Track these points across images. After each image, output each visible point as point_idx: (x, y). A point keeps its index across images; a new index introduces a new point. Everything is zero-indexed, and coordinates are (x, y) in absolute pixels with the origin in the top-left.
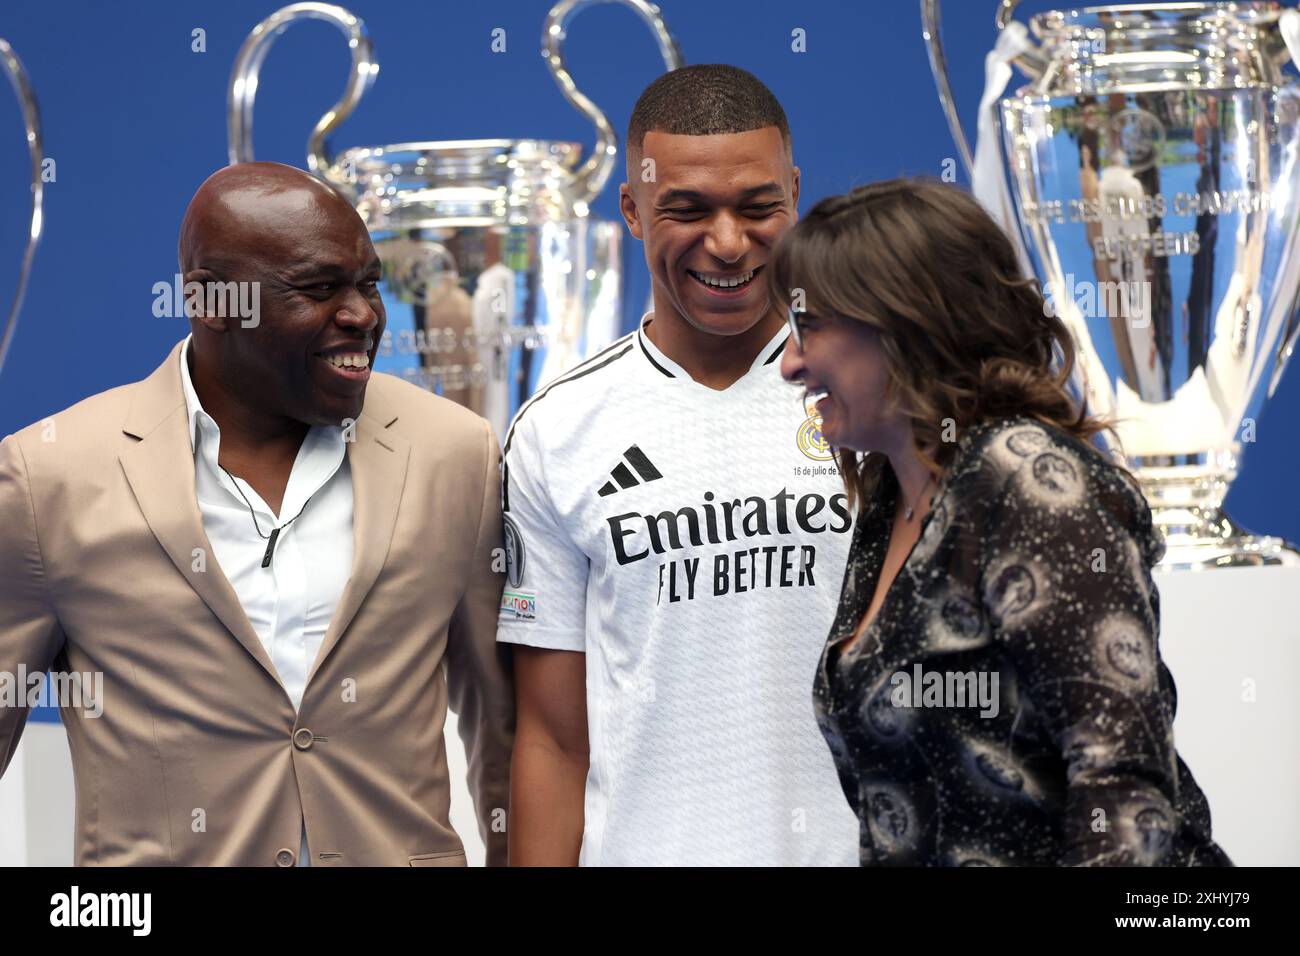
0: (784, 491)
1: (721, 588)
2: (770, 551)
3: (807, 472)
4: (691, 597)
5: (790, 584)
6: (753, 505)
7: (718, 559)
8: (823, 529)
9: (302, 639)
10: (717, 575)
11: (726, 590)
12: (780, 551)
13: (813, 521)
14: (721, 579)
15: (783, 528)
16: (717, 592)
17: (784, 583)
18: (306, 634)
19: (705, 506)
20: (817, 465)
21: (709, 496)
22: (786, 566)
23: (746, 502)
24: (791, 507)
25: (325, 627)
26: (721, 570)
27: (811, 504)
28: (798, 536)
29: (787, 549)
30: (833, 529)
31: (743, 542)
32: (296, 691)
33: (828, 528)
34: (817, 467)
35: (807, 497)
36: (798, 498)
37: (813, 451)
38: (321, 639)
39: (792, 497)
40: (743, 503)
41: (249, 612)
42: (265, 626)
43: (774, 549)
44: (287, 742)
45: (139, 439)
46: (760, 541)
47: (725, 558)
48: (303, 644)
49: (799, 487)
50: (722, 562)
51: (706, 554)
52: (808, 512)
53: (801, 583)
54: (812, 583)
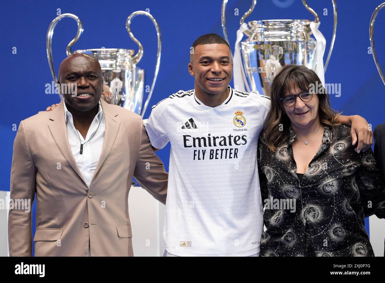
0: (230, 135)
1: (212, 157)
2: (227, 150)
3: (236, 130)
4: (203, 159)
5: (232, 158)
6: (223, 138)
7: (211, 150)
8: (240, 144)
9: (90, 171)
10: (211, 154)
11: (213, 158)
12: (229, 150)
13: (238, 142)
14: (212, 155)
15: (230, 144)
16: (210, 159)
17: (230, 158)
18: (91, 170)
19: (208, 137)
20: (239, 128)
21: (209, 135)
22: (231, 153)
23: (221, 137)
24: (232, 139)
25: (95, 168)
26: (212, 153)
27: (237, 138)
28: (234, 146)
29: (231, 149)
30: (242, 144)
31: (218, 147)
32: (88, 184)
33: (241, 144)
34: (239, 129)
35: (236, 137)
36: (234, 137)
37: (238, 125)
38: (94, 171)
39: (232, 137)
40: (220, 138)
41: (78, 165)
42: (81, 168)
43: (228, 149)
44: (86, 196)
45: (53, 120)
46: (224, 147)
47: (213, 150)
48: (90, 172)
49: (234, 134)
50: (212, 151)
51: (208, 149)
52: (236, 140)
53: (234, 158)
54: (237, 157)
